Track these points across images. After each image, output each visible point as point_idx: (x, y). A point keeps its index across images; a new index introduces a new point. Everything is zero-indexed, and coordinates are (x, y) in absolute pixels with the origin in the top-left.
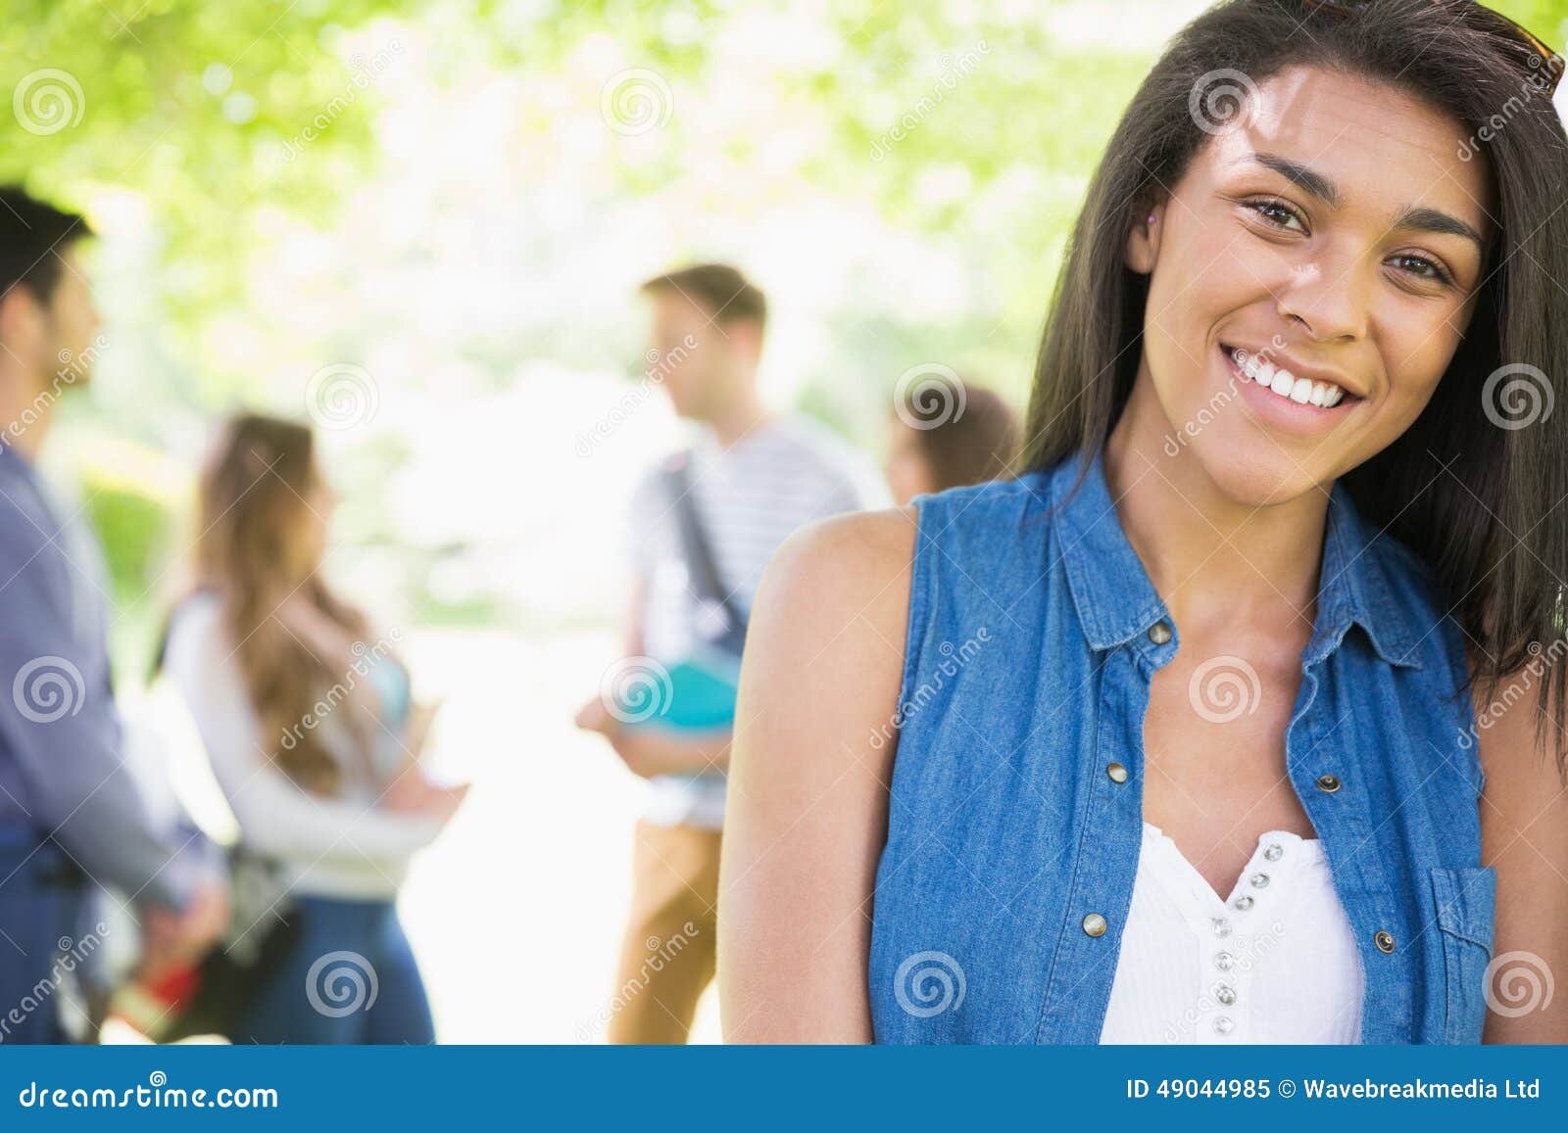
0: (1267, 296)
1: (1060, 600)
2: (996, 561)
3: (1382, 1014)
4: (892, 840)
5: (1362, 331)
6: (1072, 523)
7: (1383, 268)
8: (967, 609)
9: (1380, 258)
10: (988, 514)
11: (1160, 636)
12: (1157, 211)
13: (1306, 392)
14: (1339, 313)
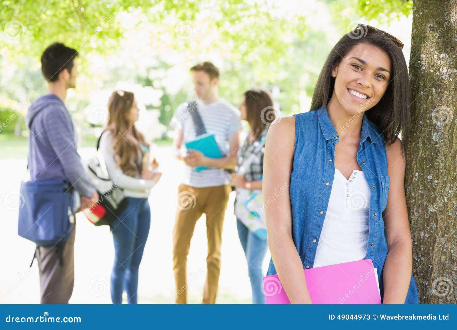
0: (355, 80)
1: (320, 132)
2: (309, 126)
3: (373, 198)
4: (294, 171)
5: (370, 86)
6: (322, 119)
7: (374, 77)
8: (305, 133)
9: (374, 75)
10: (307, 117)
11: (337, 138)
12: (337, 67)
13: (361, 96)
14: (367, 83)
